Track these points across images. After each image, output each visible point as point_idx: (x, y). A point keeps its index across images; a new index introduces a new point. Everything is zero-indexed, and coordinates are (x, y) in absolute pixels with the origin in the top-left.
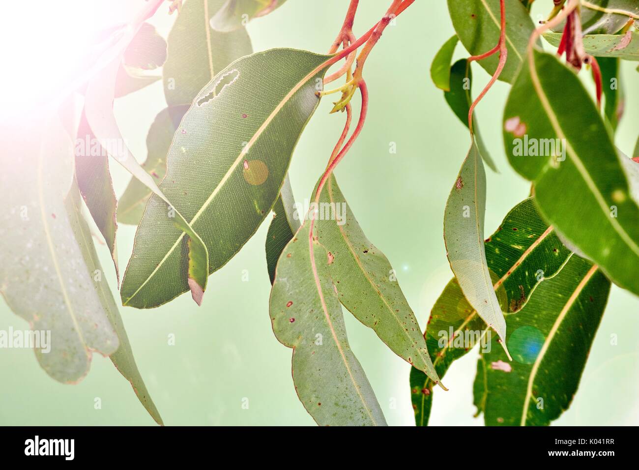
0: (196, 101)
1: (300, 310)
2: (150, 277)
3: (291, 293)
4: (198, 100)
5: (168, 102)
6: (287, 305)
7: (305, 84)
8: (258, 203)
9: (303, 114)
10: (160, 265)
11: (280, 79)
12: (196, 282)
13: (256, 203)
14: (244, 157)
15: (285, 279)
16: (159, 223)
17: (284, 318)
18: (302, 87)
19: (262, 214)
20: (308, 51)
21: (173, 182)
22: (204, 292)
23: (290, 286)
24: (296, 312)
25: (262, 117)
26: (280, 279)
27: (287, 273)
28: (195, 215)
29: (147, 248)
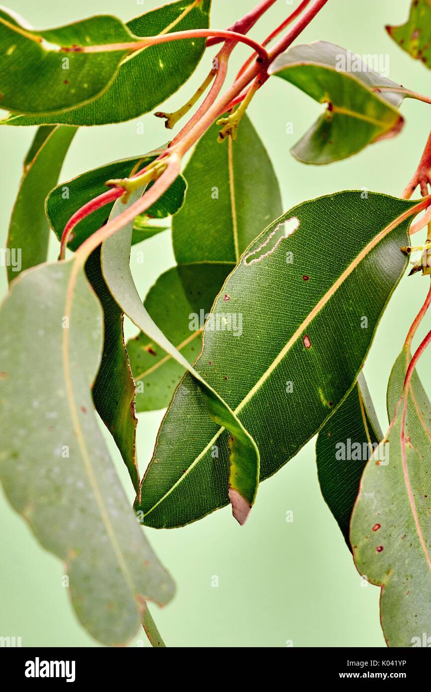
0: (244, 257)
1: (390, 535)
2: (174, 487)
3: (378, 512)
4: (247, 257)
5: (177, 259)
6: (374, 528)
7: (385, 237)
8: (324, 391)
9: (388, 276)
10: (187, 472)
11: (353, 230)
12: (240, 494)
13: (320, 391)
14: (304, 332)
15: (372, 495)
16: (189, 416)
17: (370, 546)
18: (382, 241)
19: (329, 407)
20: (388, 195)
21: (210, 363)
22: (251, 507)
23: (377, 503)
24: (385, 538)
25: (329, 279)
26: (366, 494)
27: (375, 487)
28: (237, 406)
29: (171, 449)
